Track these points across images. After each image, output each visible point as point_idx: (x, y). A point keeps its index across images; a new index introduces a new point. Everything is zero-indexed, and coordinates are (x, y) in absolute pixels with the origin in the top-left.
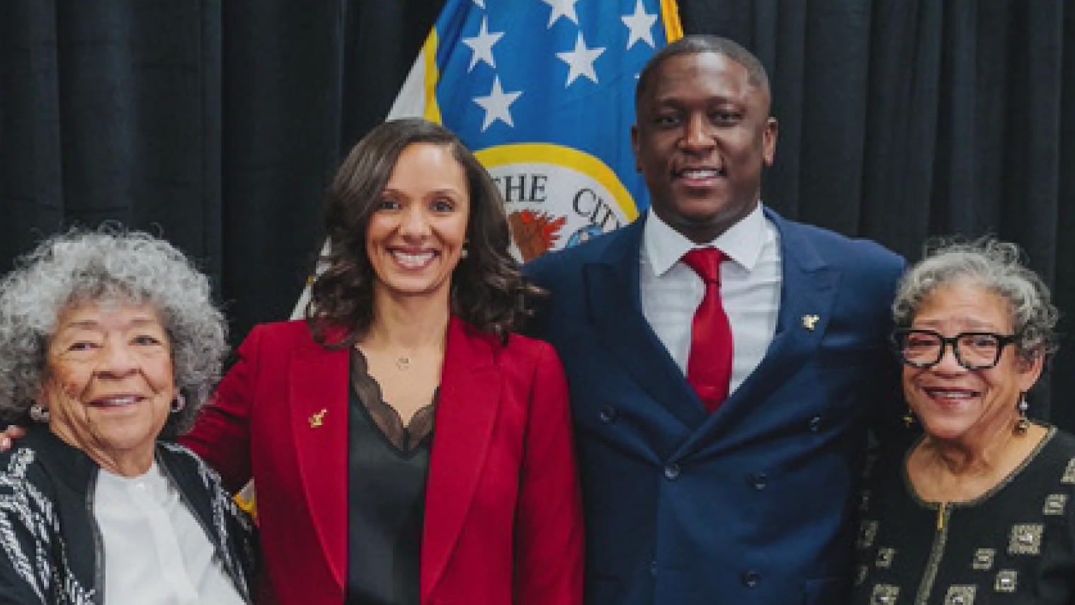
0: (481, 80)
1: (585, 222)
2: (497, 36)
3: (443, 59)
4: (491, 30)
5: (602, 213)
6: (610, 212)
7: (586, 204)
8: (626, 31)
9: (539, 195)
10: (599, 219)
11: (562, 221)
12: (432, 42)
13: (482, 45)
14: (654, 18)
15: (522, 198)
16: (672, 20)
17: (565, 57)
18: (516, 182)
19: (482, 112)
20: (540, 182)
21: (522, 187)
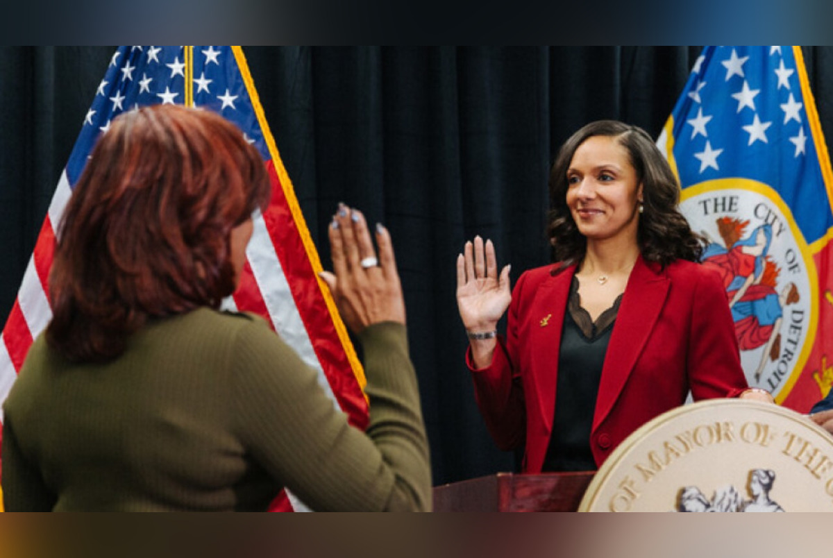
0: (699, 144)
1: (761, 222)
2: (708, 119)
3: (677, 133)
4: (704, 115)
5: (771, 218)
6: (776, 217)
7: (762, 212)
8: (783, 114)
9: (734, 208)
10: (770, 221)
11: (747, 222)
12: (671, 122)
13: (699, 124)
14: (799, 106)
15: (724, 210)
16: (811, 107)
17: (748, 128)
18: (720, 201)
19: (699, 162)
20: (734, 201)
21: (724, 204)
